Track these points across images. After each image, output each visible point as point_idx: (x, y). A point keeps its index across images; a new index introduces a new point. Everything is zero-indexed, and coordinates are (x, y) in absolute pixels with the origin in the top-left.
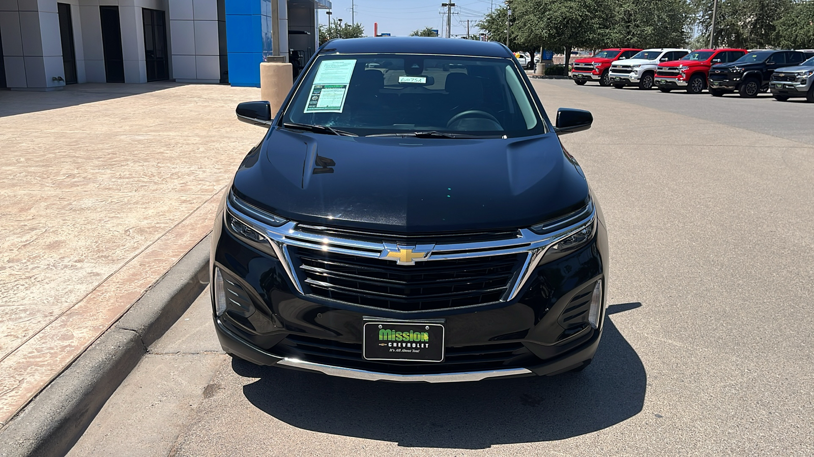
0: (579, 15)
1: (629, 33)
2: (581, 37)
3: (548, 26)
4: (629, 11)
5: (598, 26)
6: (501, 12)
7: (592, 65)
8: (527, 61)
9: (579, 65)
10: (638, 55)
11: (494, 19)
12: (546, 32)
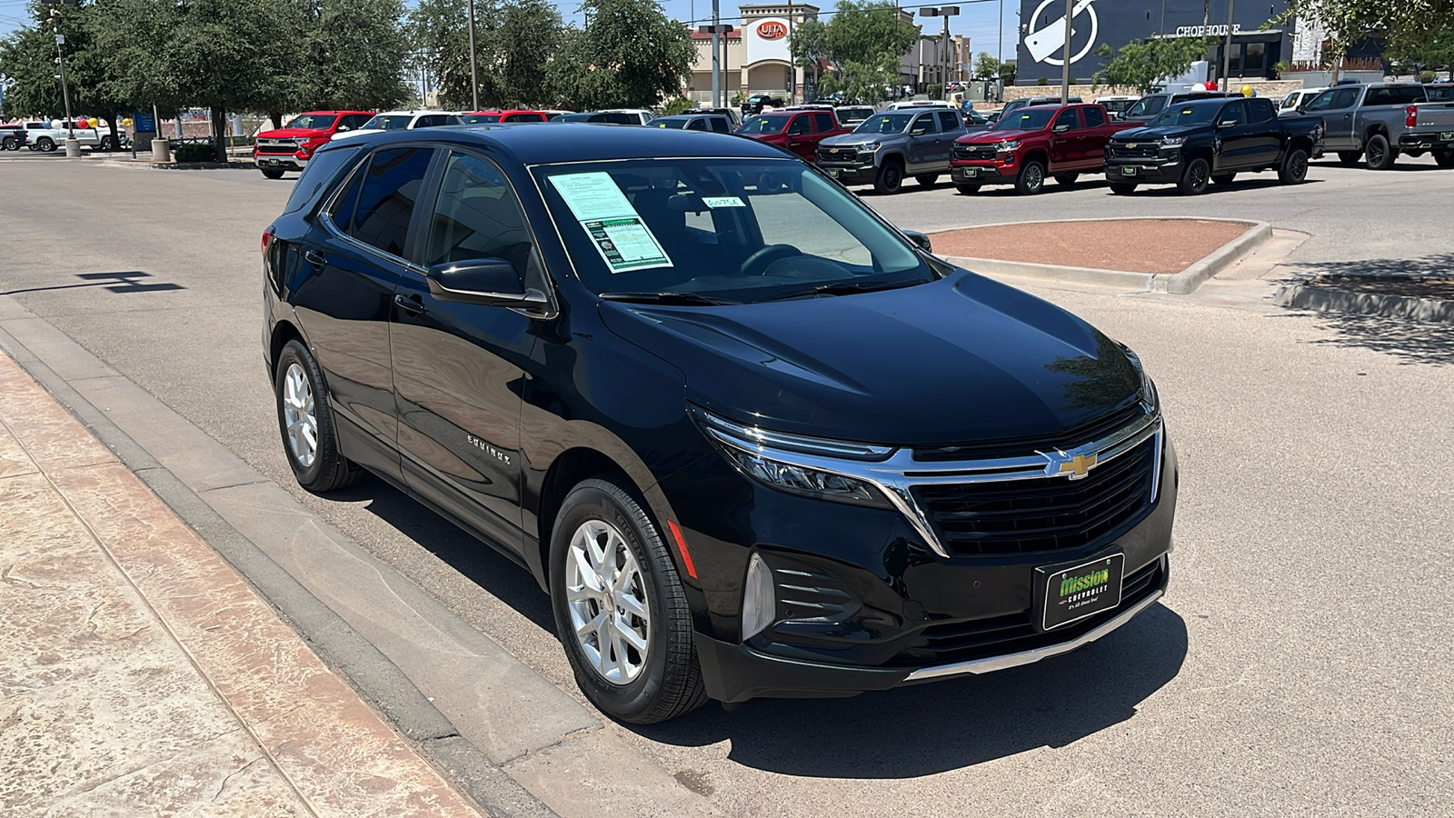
0: (234, 49)
1: (327, 83)
2: (242, 91)
3: (174, 69)
4: (319, 44)
5: (271, 69)
6: (28, 37)
7: (294, 142)
8: (101, 135)
9: (267, 142)
10: (372, 123)
11: (14, 52)
12: (173, 80)
